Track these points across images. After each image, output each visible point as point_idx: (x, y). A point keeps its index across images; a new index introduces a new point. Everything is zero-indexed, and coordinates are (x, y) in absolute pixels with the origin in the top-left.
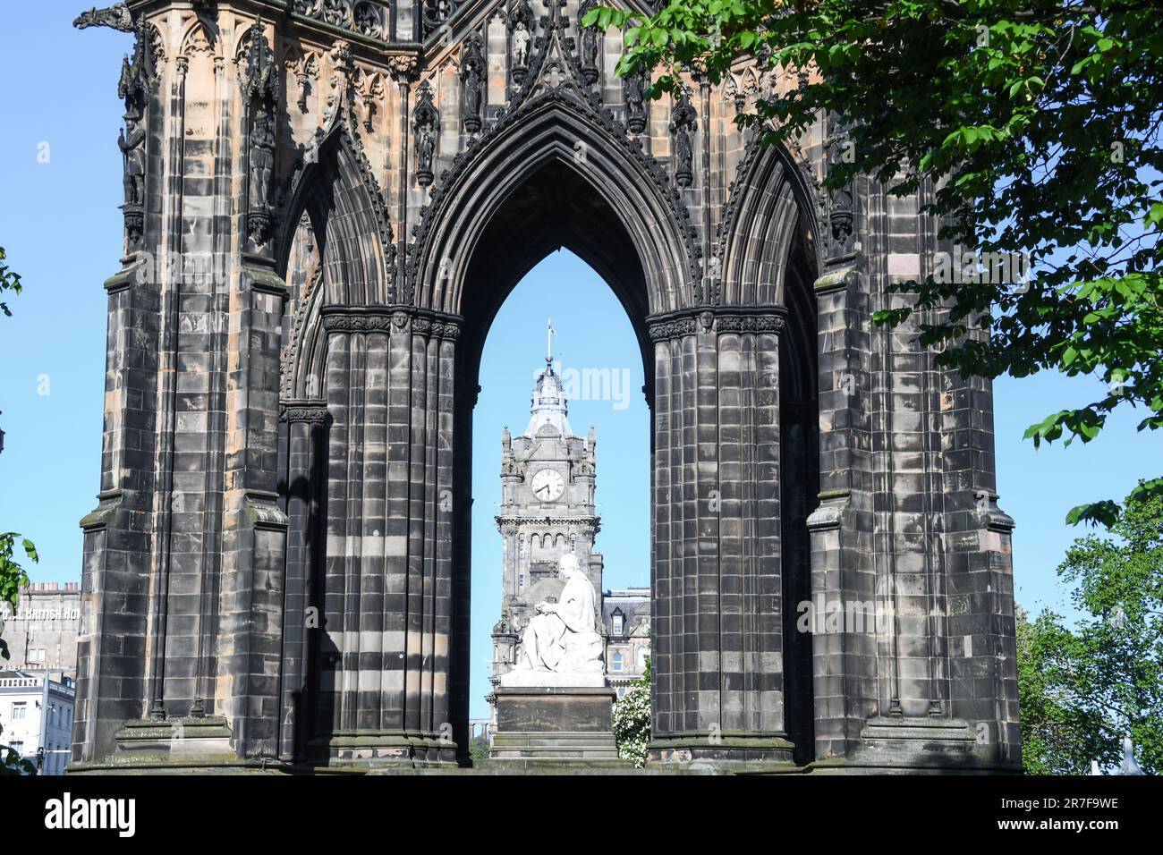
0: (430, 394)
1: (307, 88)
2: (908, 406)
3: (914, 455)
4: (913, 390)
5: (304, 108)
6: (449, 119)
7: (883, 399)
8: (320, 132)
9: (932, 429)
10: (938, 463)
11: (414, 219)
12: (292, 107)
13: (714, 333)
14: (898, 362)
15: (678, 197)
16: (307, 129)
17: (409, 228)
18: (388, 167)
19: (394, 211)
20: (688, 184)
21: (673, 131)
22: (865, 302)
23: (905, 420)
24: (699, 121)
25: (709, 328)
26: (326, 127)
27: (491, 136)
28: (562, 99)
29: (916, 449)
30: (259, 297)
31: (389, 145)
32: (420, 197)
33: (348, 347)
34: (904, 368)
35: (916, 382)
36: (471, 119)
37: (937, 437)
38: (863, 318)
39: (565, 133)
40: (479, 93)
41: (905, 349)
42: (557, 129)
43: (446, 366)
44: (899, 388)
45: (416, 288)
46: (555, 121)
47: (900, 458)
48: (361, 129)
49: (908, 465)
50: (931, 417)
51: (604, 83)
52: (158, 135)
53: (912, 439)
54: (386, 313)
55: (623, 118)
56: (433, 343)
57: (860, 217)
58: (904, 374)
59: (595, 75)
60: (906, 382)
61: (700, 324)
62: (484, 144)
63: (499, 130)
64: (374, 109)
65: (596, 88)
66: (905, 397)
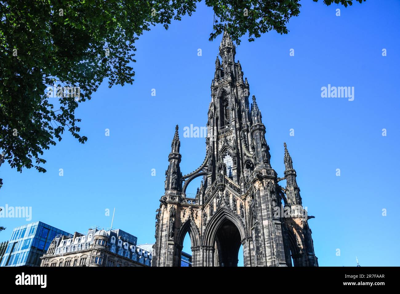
0: (208, 260)
1: (184, 214)
2: (268, 248)
3: (270, 257)
4: (269, 245)
5: (184, 217)
6: (208, 215)
7: (264, 248)
8: (186, 220)
9: (272, 252)
10: (274, 258)
11: (203, 231)
12: (182, 217)
13: (248, 242)
14: (266, 240)
15: (241, 220)
16: (184, 220)
17: (202, 233)
18: (200, 224)
19: (200, 230)
20: (243, 218)
21: (240, 209)
22: (259, 230)
23: (268, 250)
24: (244, 207)
25: (247, 241)
26: (187, 219)
27: (214, 216)
28: (223, 208)
29: (270, 256)
30: (169, 246)
31: (200, 221)
32: (204, 228)
33: (194, 253)
34: (267, 241)
35: (269, 243)
36: (211, 214)
37: (274, 253)
38: (259, 233)
39: (226, 213)
40: (212, 210)
41: (267, 238)
42: (225, 213)
43: (210, 255)
44: (266, 245)
45: (204, 242)
46: (224, 212)
47: (268, 258)
48: (195, 219)
49: (269, 259)
50: (272, 249)
51: (230, 204)
52: (159, 224)
53: (270, 254)
54: (199, 247)
55: (233, 209)
56: (208, 251)
57: (257, 215)
58: (267, 242)
59: (229, 203)
60: (268, 243)
61: (246, 241)
62: (213, 218)
63: (215, 215)
64: (197, 215)
65: (229, 205)
66: (268, 246)
